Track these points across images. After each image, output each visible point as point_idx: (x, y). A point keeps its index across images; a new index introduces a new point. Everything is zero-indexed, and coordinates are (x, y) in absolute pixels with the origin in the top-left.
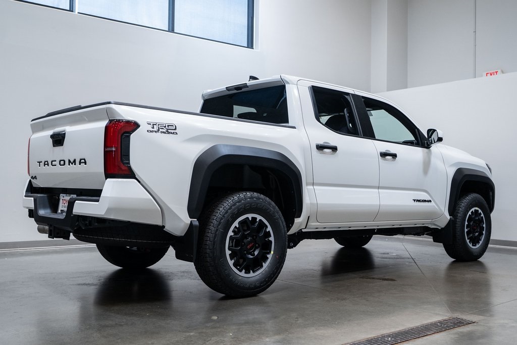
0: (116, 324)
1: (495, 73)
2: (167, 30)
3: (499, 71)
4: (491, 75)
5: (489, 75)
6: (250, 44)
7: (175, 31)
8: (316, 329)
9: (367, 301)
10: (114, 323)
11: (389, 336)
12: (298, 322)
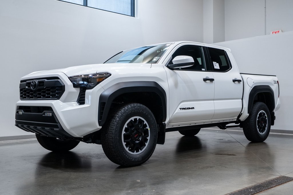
0: (78, 187)
1: (278, 32)
2: (83, 5)
3: (280, 31)
4: (275, 33)
5: (274, 33)
6: (133, 14)
7: (88, 6)
8: (204, 186)
9: (226, 168)
10: (77, 186)
11: (250, 188)
12: (191, 181)
